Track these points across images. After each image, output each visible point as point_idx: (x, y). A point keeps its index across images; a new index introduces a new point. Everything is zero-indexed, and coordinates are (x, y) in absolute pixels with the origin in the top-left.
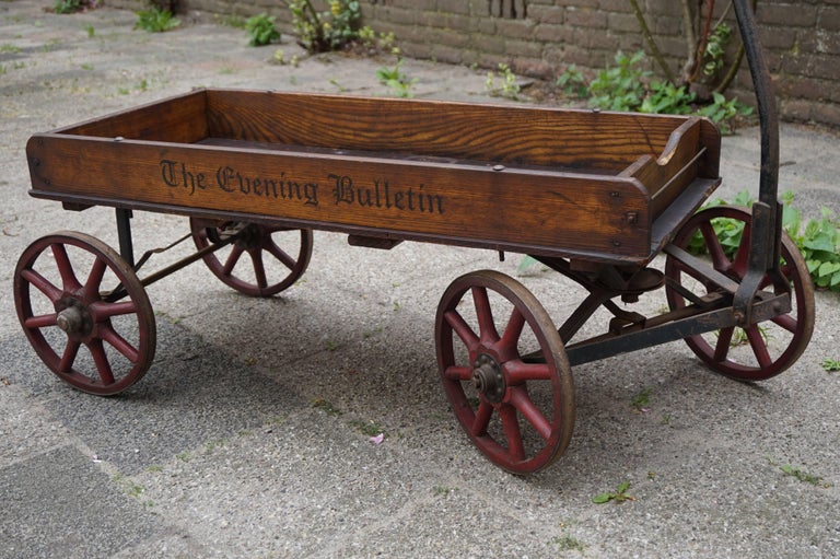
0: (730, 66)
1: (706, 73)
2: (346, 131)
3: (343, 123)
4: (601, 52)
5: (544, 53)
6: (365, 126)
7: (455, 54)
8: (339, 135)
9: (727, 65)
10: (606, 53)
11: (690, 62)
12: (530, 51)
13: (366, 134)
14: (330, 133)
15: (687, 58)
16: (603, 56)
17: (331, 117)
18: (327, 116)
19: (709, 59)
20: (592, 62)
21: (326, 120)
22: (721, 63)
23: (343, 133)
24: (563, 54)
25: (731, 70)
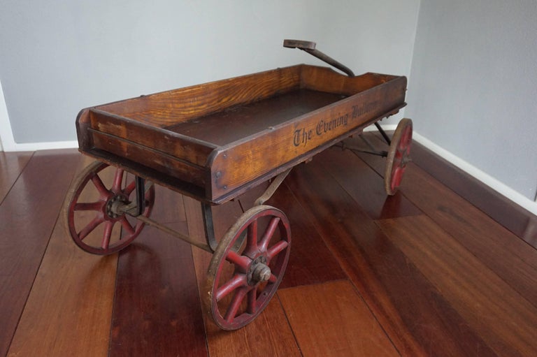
2: (190, 109)
3: (188, 104)
6: (199, 102)
8: (187, 113)
13: (200, 107)
14: (182, 113)
17: (182, 103)
18: (180, 103)
21: (180, 106)
23: (189, 111)
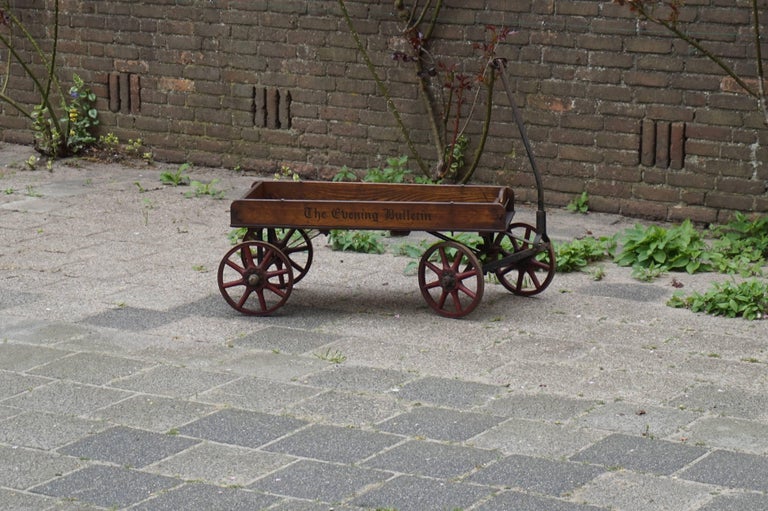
0: (470, 165)
1: (452, 171)
4: (362, 156)
5: (308, 157)
7: (215, 158)
9: (466, 165)
10: (367, 156)
11: (440, 163)
12: (294, 155)
15: (437, 160)
16: (365, 159)
19: (453, 160)
20: (354, 163)
22: (462, 163)
24: (327, 158)
25: (471, 169)
